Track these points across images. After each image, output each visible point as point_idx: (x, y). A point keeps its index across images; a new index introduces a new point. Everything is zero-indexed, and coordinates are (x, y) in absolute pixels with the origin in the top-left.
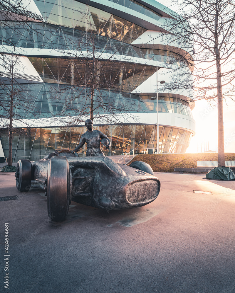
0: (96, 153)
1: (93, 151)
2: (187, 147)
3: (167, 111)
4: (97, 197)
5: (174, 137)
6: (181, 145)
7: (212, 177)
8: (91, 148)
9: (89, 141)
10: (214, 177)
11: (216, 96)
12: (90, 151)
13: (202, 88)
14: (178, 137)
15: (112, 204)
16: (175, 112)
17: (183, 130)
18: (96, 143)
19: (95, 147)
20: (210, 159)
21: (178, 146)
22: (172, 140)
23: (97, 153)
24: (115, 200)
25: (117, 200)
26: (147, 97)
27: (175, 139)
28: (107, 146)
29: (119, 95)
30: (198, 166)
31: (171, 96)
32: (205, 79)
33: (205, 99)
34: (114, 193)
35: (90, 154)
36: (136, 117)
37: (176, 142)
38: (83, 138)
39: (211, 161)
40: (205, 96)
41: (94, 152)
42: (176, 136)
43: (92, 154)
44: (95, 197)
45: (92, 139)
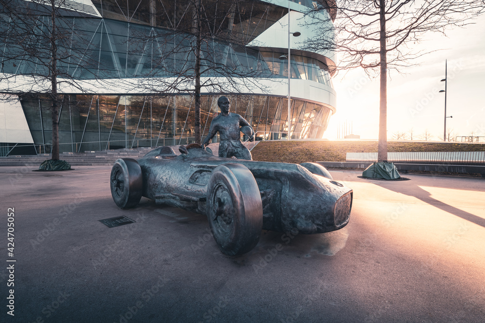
0: (236, 147)
1: (231, 144)
2: (325, 130)
3: (297, 76)
4: (288, 219)
5: (307, 115)
6: (317, 126)
7: (371, 175)
8: (228, 140)
9: (225, 129)
10: (373, 175)
11: (378, 65)
12: (226, 145)
13: (360, 52)
14: (313, 115)
15: (314, 228)
16: (310, 78)
17: (320, 105)
18: (236, 133)
19: (234, 139)
20: (363, 149)
21: (312, 127)
22: (304, 120)
23: (238, 148)
24: (319, 223)
25: (321, 224)
26: (269, 53)
27: (309, 119)
28: (250, 137)
29: (229, 49)
30: (347, 159)
31: (303, 54)
32: (364, 39)
33: (362, 66)
34: (317, 214)
35: (227, 149)
36: (266, 87)
37: (310, 123)
38: (214, 124)
39: (363, 152)
40: (362, 63)
41: (233, 146)
42: (311, 113)
43: (229, 150)
44: (285, 219)
45: (230, 127)
